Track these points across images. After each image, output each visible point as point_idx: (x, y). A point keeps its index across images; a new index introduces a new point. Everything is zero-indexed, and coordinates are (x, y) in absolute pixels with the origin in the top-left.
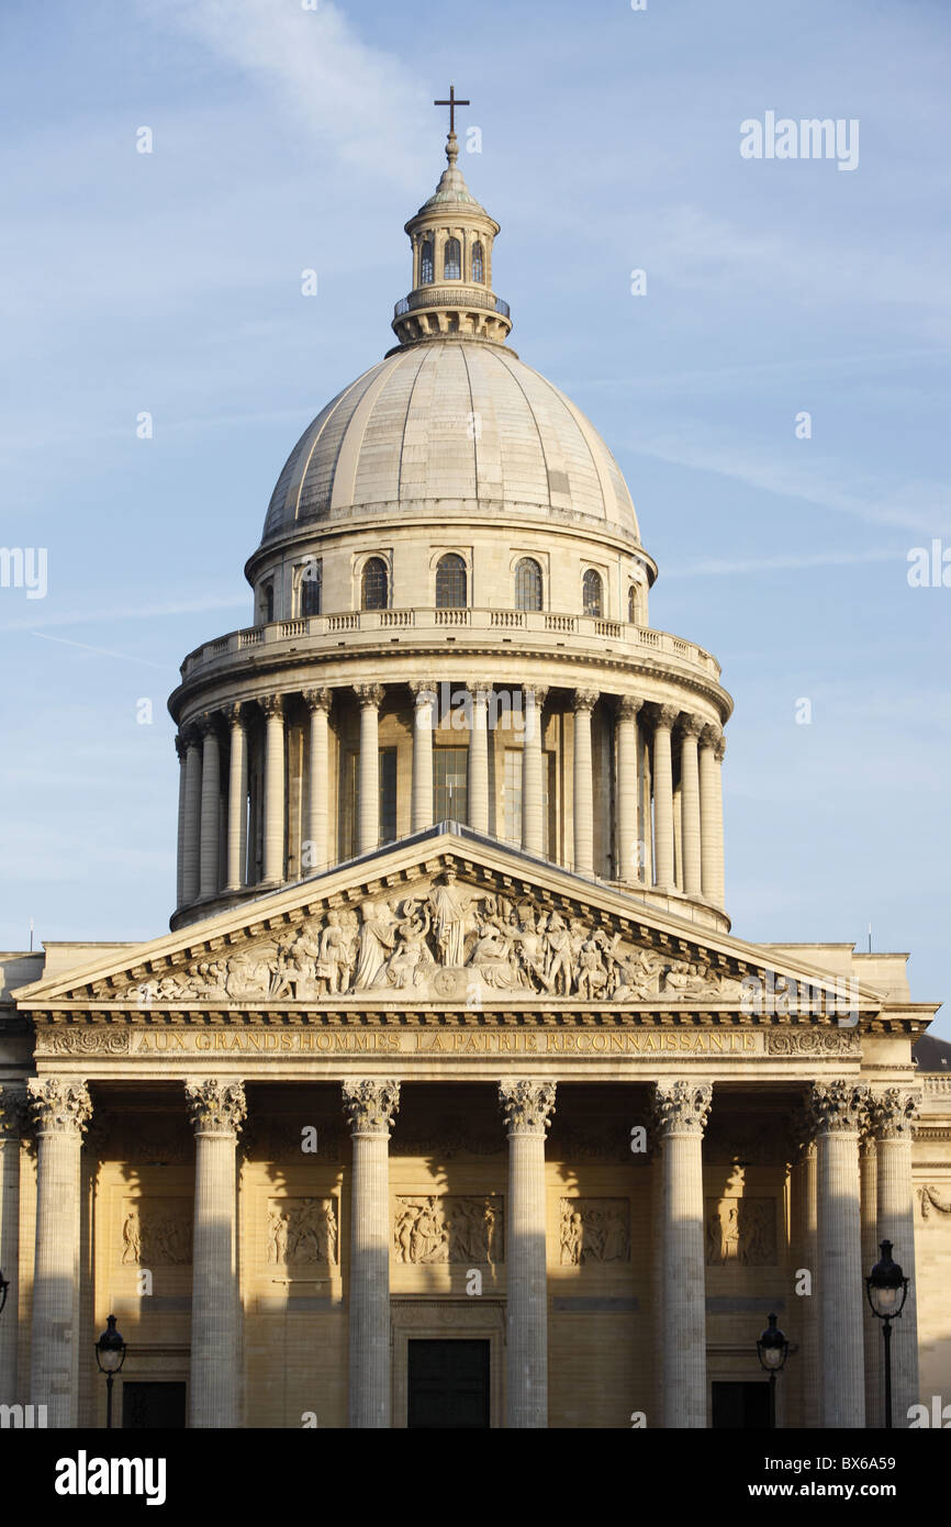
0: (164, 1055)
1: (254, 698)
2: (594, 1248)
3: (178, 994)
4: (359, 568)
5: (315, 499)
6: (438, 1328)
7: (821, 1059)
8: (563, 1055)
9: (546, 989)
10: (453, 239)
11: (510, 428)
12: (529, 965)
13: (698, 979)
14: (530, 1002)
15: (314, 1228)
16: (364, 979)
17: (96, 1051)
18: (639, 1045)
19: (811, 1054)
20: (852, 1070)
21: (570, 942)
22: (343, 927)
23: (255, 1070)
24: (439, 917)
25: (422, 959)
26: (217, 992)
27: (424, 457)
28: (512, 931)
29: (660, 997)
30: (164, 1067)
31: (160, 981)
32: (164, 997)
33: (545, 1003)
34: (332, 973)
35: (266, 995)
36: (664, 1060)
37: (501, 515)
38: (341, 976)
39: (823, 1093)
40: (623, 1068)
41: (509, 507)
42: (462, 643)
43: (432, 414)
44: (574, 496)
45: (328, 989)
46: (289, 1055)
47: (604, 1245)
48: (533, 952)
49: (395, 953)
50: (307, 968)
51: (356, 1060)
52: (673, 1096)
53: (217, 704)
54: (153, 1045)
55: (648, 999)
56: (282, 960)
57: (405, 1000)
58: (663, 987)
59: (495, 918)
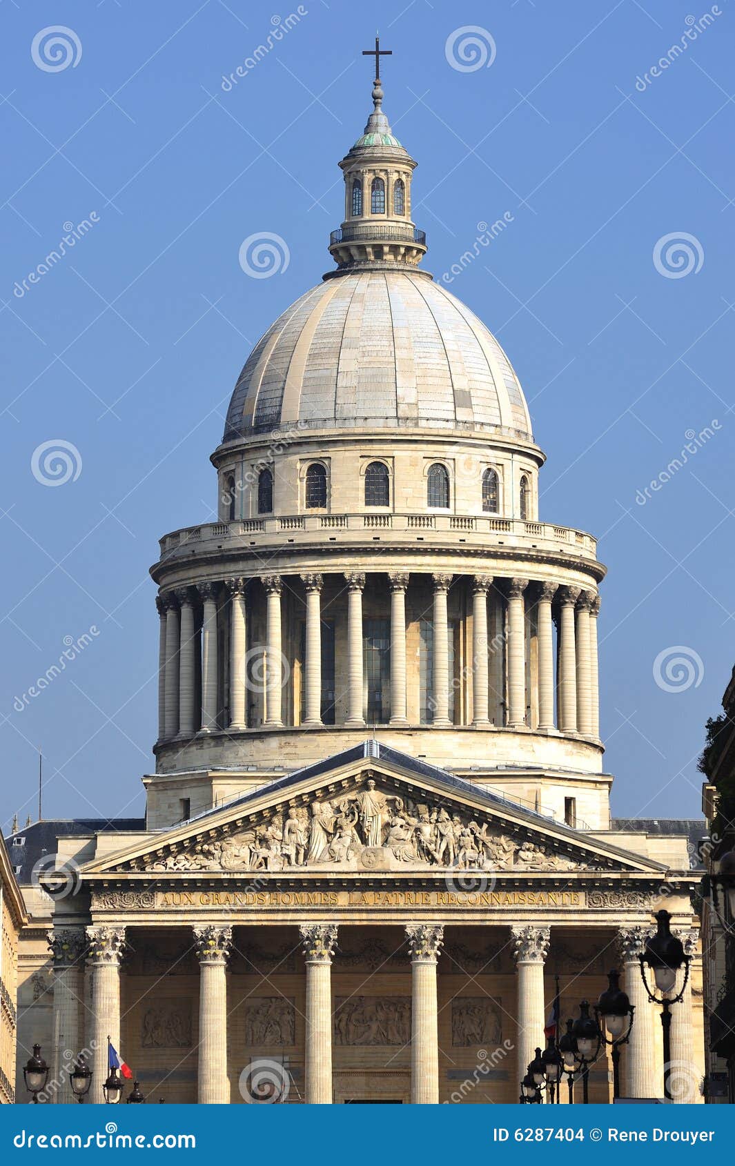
0: (179, 908)
1: (222, 579)
2: (476, 1034)
3: (187, 866)
4: (304, 471)
5: (268, 411)
6: (365, 1092)
7: (624, 911)
8: (449, 908)
9: (437, 862)
10: (378, 179)
11: (425, 355)
12: (425, 845)
13: (540, 855)
14: (426, 872)
15: (278, 1019)
16: (314, 855)
17: (132, 906)
18: (501, 901)
19: (616, 907)
20: (646, 919)
21: (453, 829)
22: (298, 820)
23: (240, 918)
24: (364, 813)
25: (353, 840)
26: (214, 865)
27: (355, 382)
28: (414, 821)
29: (513, 867)
30: (179, 917)
31: (175, 857)
32: (178, 869)
33: (436, 872)
34: (291, 851)
35: (248, 868)
36: (517, 911)
37: (417, 431)
38: (298, 853)
39: (625, 934)
40: (489, 916)
41: (423, 423)
42: (385, 543)
43: (361, 344)
44: (475, 409)
45: (290, 863)
46: (264, 908)
47: (483, 1032)
48: (428, 837)
49: (334, 837)
50: (275, 848)
51: (308, 911)
52: (523, 936)
53: (192, 581)
54: (171, 902)
55: (506, 869)
56: (257, 842)
57: (341, 870)
58: (516, 861)
59: (401, 813)
